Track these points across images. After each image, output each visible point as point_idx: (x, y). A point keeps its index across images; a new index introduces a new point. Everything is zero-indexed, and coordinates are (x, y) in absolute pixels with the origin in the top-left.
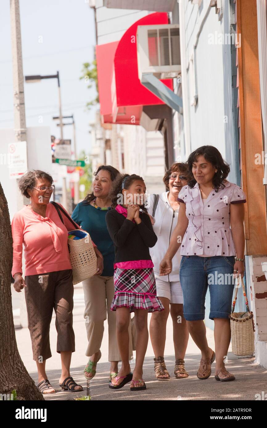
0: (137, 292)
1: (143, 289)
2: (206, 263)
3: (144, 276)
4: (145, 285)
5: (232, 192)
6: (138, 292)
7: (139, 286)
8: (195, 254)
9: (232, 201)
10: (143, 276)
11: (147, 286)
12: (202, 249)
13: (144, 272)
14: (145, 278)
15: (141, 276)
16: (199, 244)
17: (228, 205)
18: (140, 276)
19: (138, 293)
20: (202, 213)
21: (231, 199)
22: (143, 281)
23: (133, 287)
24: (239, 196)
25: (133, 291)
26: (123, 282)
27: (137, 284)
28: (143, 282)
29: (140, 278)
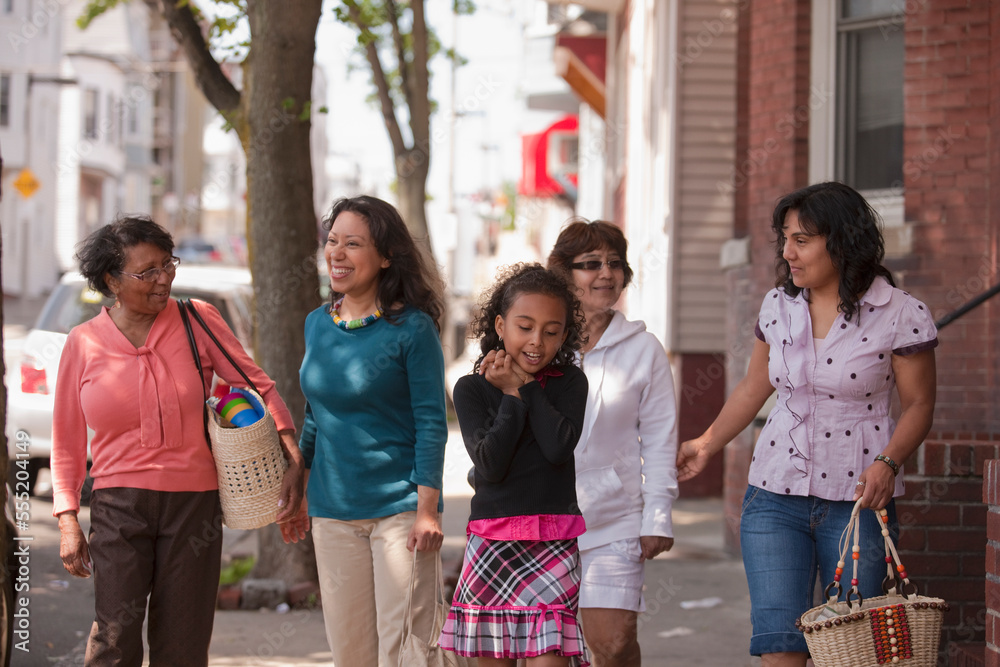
0: (525, 605)
1: (539, 594)
2: (818, 511)
3: (546, 564)
4: (548, 583)
5: (896, 321)
6: (529, 604)
7: (528, 587)
8: (788, 490)
9: (895, 348)
10: (543, 562)
11: (552, 587)
12: (808, 479)
13: (546, 551)
14: (548, 566)
15: (538, 562)
16: (800, 463)
17: (887, 358)
18: (534, 561)
19: (529, 607)
20: (811, 380)
21: (894, 340)
22: (542, 573)
23: (513, 590)
24: (916, 331)
25: (514, 605)
26: (485, 577)
27: (523, 582)
28: (541, 577)
29: (533, 565)
